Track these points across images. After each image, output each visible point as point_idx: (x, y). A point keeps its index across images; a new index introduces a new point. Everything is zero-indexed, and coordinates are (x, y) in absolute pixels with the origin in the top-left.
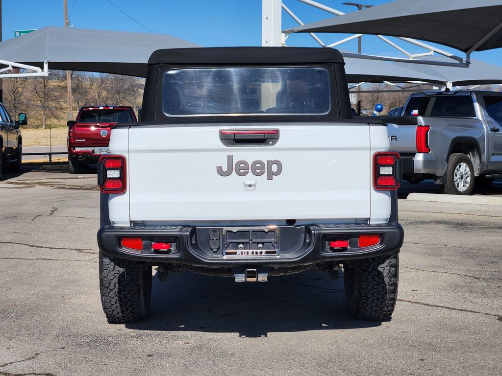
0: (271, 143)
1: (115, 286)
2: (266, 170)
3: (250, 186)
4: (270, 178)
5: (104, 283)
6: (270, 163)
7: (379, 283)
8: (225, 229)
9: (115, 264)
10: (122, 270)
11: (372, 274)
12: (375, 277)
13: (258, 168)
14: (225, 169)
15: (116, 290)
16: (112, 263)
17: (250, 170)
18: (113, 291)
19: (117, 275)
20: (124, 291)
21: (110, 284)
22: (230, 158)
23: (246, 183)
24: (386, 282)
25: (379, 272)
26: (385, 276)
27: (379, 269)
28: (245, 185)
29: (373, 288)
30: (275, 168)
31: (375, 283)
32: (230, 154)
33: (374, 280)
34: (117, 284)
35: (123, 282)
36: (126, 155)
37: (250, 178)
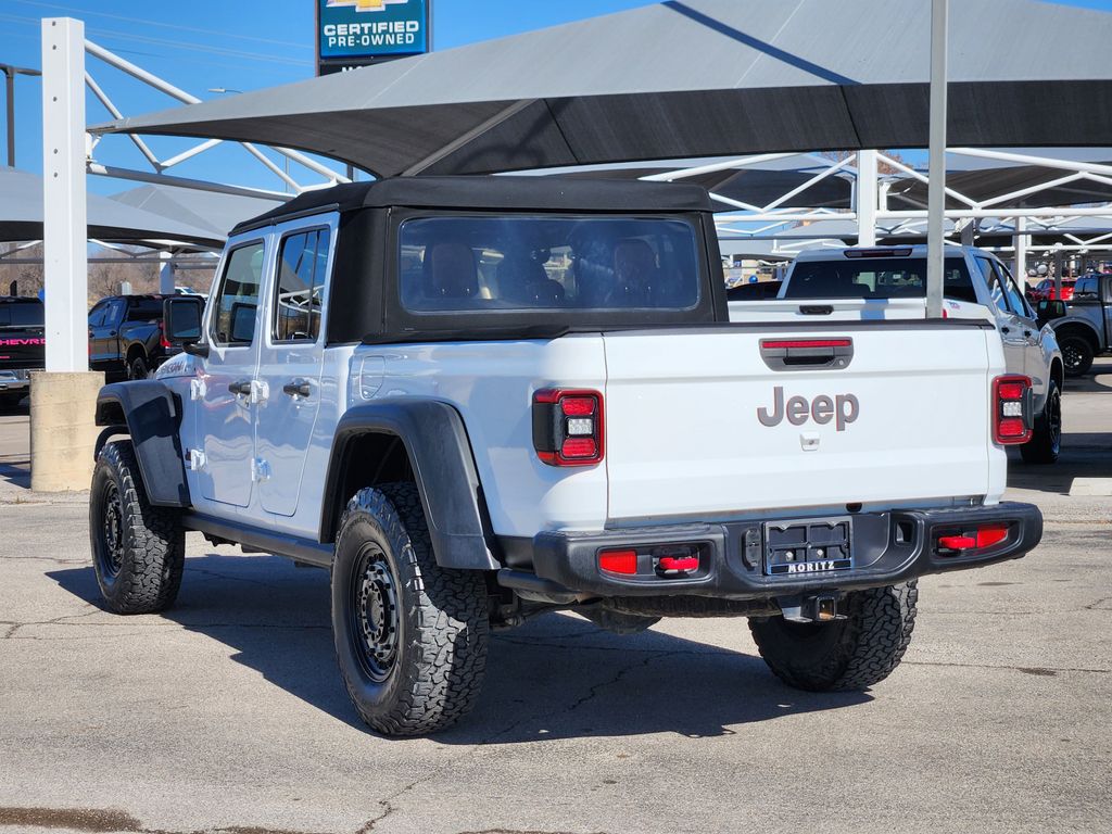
0: (841, 363)
1: (446, 660)
2: (835, 413)
3: (812, 442)
4: (840, 427)
5: (425, 655)
6: (841, 400)
7: (892, 618)
8: (768, 525)
9: (448, 616)
10: (462, 626)
11: (882, 603)
12: (888, 608)
13: (822, 410)
14: (771, 413)
15: (448, 667)
16: (443, 613)
17: (810, 413)
18: (441, 670)
19: (453, 638)
20: (462, 668)
21: (437, 655)
22: (778, 392)
23: (806, 438)
24: (903, 616)
25: (893, 598)
26: (901, 604)
27: (894, 592)
28: (803, 441)
29: (882, 628)
30: (847, 409)
31: (887, 618)
32: (778, 384)
33: (885, 613)
34: (451, 655)
35: (463, 651)
36: (601, 389)
37: (810, 428)
